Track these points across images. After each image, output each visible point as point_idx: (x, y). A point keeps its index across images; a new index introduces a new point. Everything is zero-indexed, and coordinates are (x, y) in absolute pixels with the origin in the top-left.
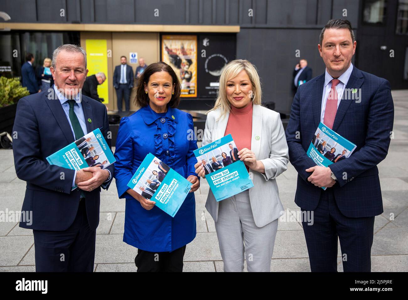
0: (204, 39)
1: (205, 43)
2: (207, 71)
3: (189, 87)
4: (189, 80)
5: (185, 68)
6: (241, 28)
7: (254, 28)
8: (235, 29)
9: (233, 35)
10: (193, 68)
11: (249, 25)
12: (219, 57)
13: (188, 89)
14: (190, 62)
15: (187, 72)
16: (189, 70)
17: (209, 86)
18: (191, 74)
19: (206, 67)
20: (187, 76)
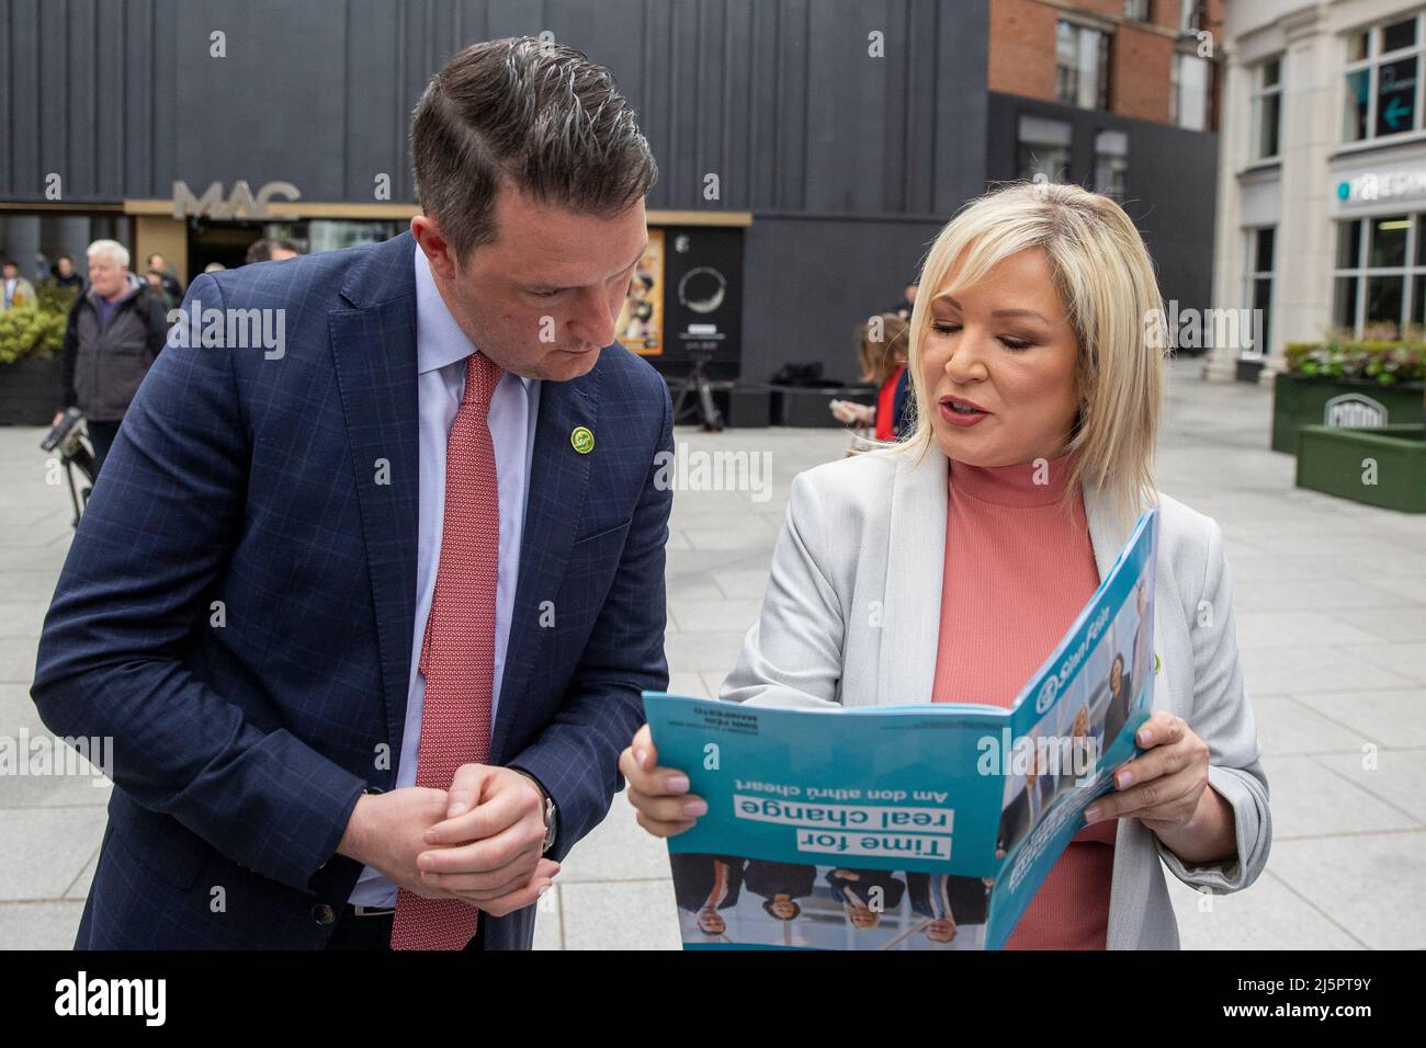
0: (677, 236)
1: (681, 244)
2: (683, 301)
3: (645, 334)
4: (645, 319)
5: (640, 295)
6: (756, 218)
7: (781, 218)
8: (742, 219)
9: (738, 231)
10: (656, 297)
11: (769, 212)
12: (708, 275)
13: (644, 339)
14: (648, 283)
15: (642, 304)
16: (647, 299)
17: (686, 331)
18: (650, 307)
19: (681, 292)
20: (642, 311)
